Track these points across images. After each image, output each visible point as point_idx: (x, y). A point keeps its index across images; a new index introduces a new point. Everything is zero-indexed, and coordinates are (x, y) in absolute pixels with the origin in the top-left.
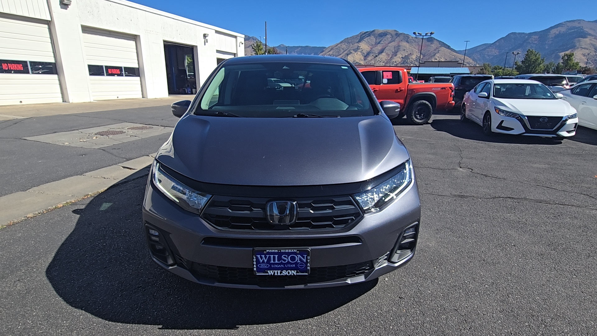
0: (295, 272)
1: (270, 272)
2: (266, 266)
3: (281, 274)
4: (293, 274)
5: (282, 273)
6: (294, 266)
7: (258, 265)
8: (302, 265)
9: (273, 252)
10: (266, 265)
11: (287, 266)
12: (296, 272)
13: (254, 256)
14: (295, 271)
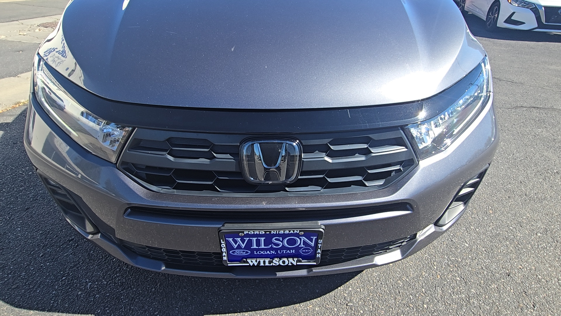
0: (294, 261)
1: (252, 262)
2: (244, 253)
3: (271, 264)
4: (291, 263)
5: (273, 262)
6: (294, 252)
7: (230, 252)
8: (307, 251)
9: (255, 233)
10: (244, 251)
11: (280, 252)
12: (297, 261)
13: (222, 240)
14: (296, 259)
